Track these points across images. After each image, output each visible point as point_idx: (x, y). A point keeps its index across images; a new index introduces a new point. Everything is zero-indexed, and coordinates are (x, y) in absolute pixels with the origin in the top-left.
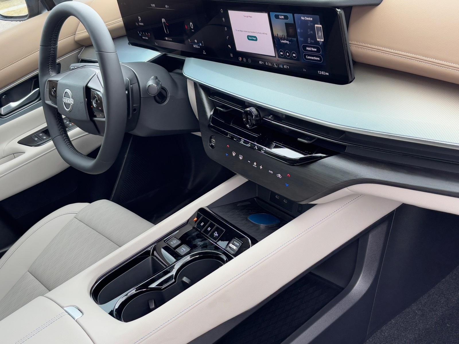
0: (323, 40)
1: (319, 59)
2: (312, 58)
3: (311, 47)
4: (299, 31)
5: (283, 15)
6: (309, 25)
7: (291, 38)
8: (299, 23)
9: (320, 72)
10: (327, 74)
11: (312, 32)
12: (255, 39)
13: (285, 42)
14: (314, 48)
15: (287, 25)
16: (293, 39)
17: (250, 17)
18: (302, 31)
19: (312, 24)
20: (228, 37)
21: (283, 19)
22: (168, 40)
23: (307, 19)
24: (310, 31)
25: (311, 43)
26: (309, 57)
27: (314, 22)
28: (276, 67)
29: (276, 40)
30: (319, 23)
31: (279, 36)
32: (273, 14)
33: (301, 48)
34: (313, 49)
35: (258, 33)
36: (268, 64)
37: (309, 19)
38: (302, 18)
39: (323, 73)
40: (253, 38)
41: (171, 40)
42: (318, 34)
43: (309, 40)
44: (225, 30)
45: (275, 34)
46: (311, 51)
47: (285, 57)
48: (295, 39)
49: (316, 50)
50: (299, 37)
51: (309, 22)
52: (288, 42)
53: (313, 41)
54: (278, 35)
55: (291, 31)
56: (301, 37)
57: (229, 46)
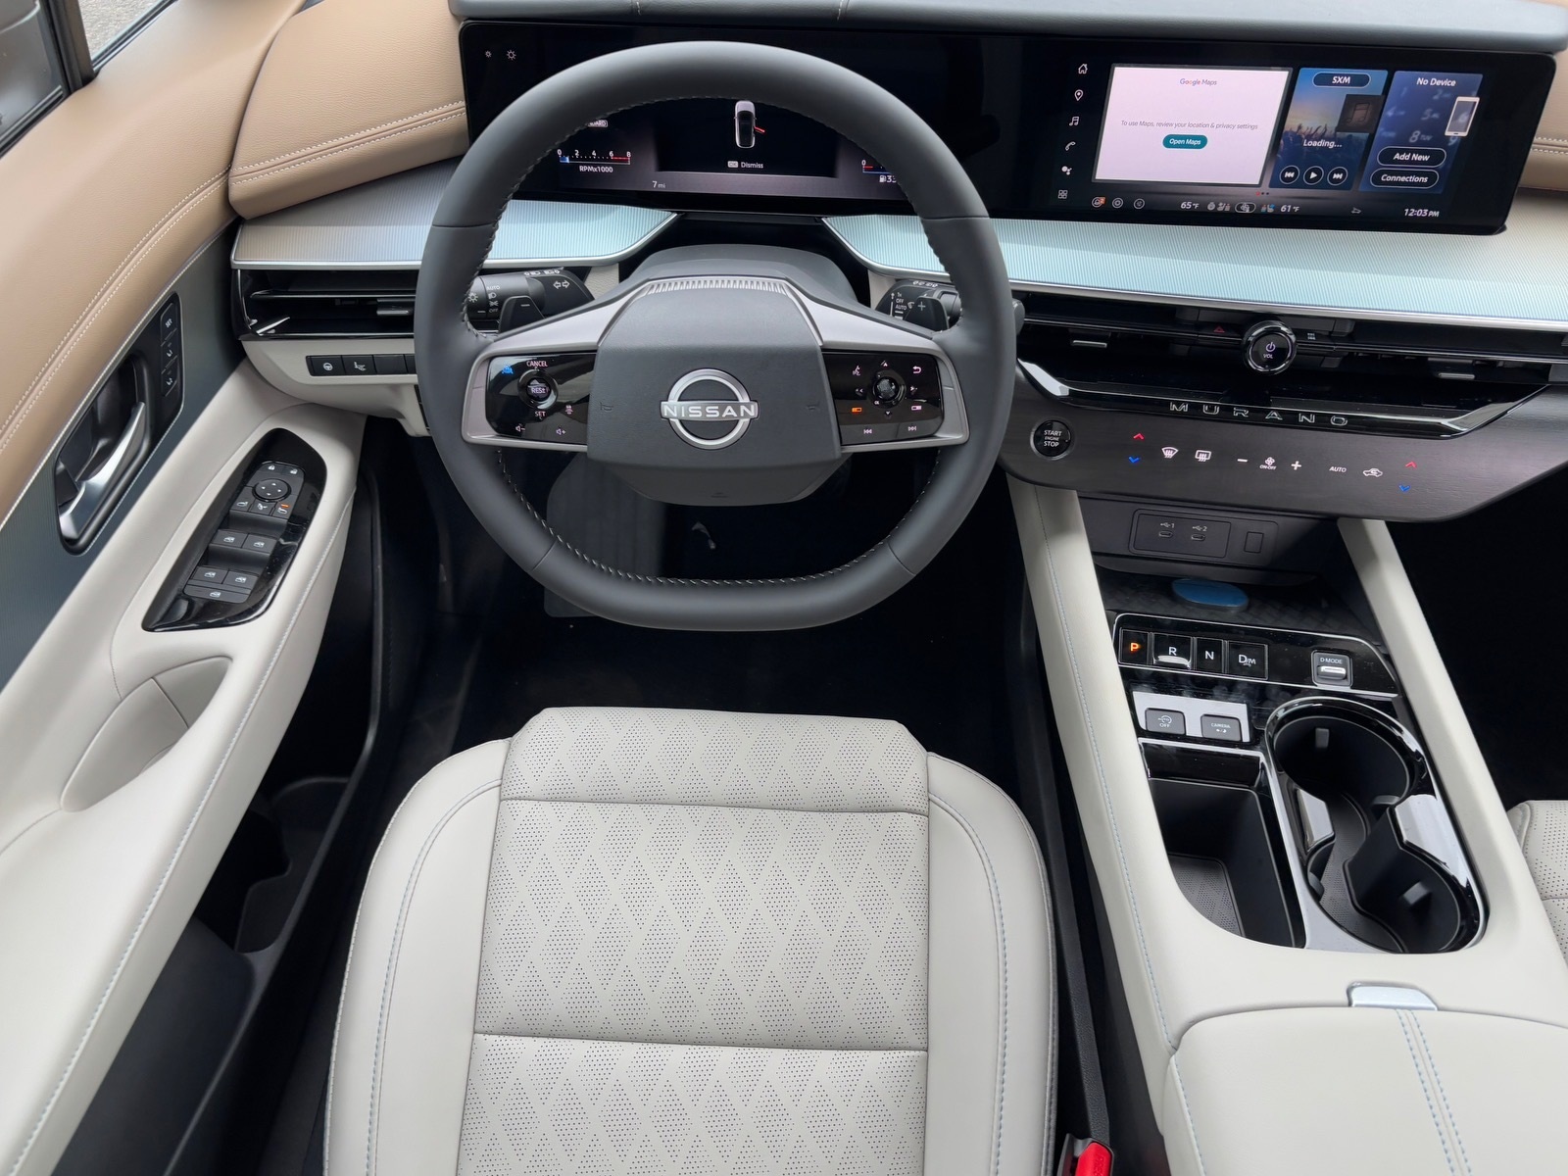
0: (1465, 134)
1: (1425, 180)
2: (1403, 179)
3: (1412, 152)
4: (1389, 113)
5: (1347, 76)
6: (1436, 97)
7: (1347, 134)
8: (1404, 93)
9: (1409, 212)
10: (1436, 214)
11: (1435, 116)
12: (1199, 142)
13: (1322, 143)
14: (1421, 153)
15: (1351, 102)
16: (1354, 134)
17: (1210, 83)
18: (1402, 113)
19: (1447, 96)
20: (1073, 143)
21: (1345, 84)
22: (739, 170)
23: (1438, 83)
24: (1432, 113)
25: (1420, 143)
26: (1390, 178)
27: (1457, 91)
28: (1248, 211)
29: (1286, 141)
30: (1475, 93)
31: (1304, 129)
32: (1308, 74)
33: (1375, 156)
34: (1416, 157)
35: (1218, 126)
36: (1217, 206)
37: (1447, 83)
38: (1420, 81)
39: (1422, 213)
40: (1189, 142)
41: (761, 166)
42: (1456, 118)
43: (1416, 136)
44: (1071, 124)
45: (1291, 124)
46: (1411, 162)
47: (1299, 185)
48: (1364, 136)
49: (1426, 158)
50: (1380, 129)
51: (1440, 92)
52: (1331, 145)
53: (1429, 138)
54: (1300, 127)
55: (1360, 114)
56: (1387, 130)
57: (1065, 169)
